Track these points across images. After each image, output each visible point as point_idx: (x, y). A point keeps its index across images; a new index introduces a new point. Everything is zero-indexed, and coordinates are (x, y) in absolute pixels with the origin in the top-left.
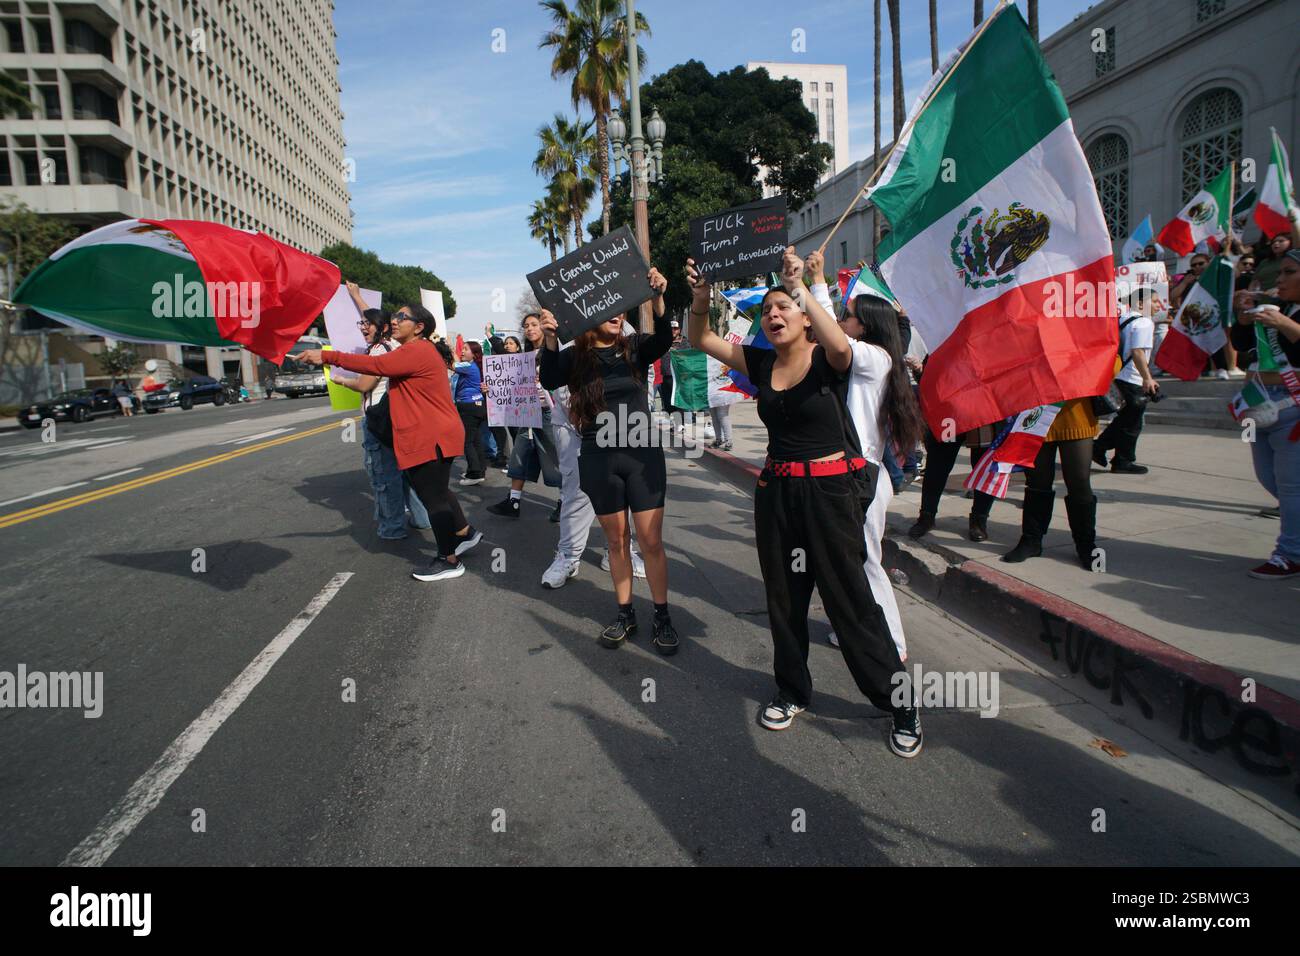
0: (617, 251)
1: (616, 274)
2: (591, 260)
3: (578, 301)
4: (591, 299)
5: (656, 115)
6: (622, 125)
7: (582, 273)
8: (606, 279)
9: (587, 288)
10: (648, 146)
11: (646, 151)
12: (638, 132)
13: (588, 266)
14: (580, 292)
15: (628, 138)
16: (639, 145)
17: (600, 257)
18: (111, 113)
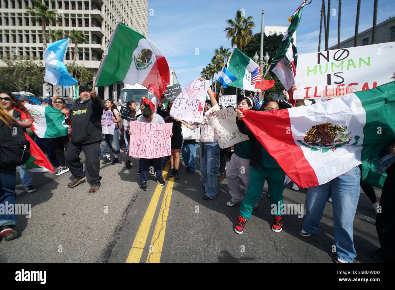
0: (177, 88)
1: (176, 93)
2: (171, 89)
3: (167, 96)
4: (170, 96)
5: (267, 54)
6: (258, 56)
7: (169, 91)
8: (174, 93)
9: (169, 94)
10: (264, 62)
11: (263, 63)
12: (262, 59)
13: (171, 90)
14: (168, 94)
15: (259, 60)
16: (262, 62)
17: (173, 89)
18: (100, 25)
